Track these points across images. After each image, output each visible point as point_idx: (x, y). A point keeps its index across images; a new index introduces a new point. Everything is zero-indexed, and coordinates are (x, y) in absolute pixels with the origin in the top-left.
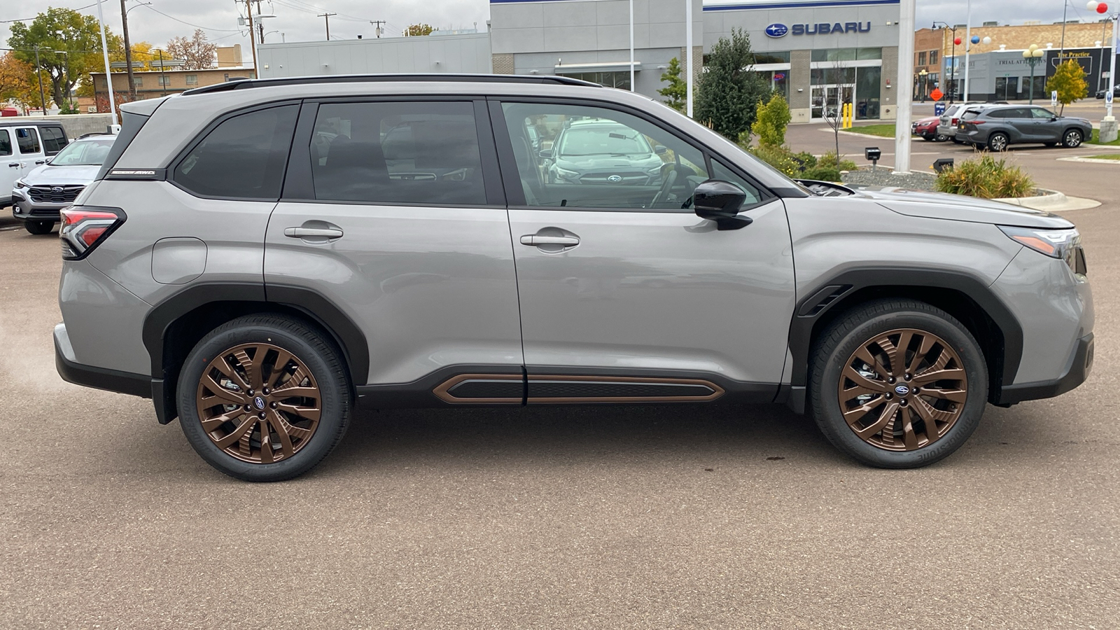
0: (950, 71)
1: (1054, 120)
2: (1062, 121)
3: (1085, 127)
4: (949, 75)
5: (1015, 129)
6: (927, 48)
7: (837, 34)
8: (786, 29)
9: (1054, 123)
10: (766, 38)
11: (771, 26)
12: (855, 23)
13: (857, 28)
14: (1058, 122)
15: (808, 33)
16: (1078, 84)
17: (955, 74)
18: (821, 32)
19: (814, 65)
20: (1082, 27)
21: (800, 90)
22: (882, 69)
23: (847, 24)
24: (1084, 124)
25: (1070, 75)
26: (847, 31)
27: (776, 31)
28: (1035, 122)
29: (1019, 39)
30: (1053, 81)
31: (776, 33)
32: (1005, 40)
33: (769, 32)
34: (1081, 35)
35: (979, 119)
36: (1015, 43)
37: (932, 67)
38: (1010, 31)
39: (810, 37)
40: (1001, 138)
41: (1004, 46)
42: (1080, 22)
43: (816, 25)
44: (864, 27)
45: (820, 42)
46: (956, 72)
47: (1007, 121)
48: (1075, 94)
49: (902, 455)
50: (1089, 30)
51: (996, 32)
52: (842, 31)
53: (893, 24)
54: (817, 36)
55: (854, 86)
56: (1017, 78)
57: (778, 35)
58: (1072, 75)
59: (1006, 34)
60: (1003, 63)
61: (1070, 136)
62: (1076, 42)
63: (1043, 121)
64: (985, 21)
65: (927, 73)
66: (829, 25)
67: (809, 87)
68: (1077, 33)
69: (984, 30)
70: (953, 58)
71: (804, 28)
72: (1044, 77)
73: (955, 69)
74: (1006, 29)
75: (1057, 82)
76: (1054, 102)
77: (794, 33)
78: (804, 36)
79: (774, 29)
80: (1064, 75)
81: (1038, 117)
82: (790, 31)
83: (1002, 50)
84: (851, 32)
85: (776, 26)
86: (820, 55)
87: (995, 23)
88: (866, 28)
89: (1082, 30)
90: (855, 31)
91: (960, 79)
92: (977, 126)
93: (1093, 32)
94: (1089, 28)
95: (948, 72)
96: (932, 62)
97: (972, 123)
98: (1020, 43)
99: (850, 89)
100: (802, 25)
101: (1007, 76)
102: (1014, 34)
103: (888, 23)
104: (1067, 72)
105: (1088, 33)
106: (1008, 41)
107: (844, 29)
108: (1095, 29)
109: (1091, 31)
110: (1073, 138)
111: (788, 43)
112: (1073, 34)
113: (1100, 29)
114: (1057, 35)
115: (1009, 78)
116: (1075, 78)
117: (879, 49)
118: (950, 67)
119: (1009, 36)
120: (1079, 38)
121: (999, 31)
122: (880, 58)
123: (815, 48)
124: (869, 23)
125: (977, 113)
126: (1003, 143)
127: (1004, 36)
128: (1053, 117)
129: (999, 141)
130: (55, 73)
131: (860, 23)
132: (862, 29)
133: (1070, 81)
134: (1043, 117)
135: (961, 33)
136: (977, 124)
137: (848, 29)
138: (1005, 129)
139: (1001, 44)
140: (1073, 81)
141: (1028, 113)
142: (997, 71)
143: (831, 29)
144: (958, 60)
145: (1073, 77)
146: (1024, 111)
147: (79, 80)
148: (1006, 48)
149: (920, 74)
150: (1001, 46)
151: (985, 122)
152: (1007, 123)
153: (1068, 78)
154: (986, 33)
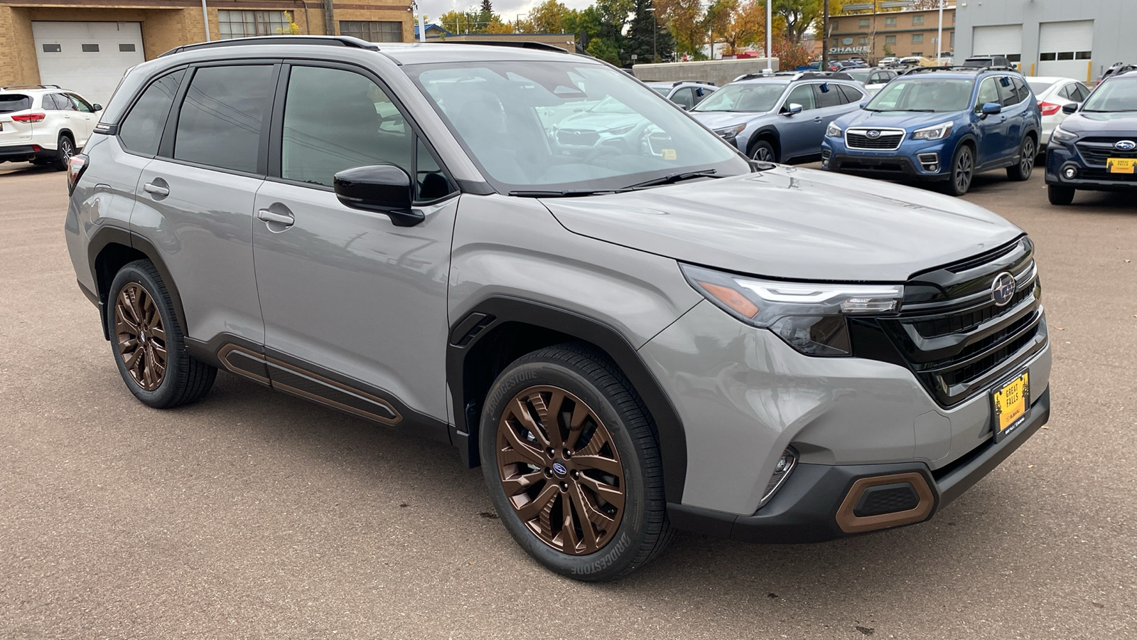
49: (556, 555)
130: (792, 19)
147: (813, 22)
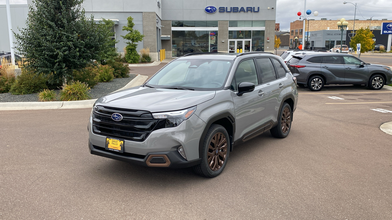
0: (307, 37)
1: (362, 66)
2: (368, 67)
3: (387, 73)
4: (306, 39)
5: (330, 72)
6: (298, 28)
7: (242, 13)
8: (216, 9)
9: (361, 68)
10: (206, 13)
11: (208, 7)
12: (251, 7)
13: (253, 10)
14: (365, 68)
15: (227, 12)
16: (369, 41)
17: (308, 39)
18: (234, 12)
19: (231, 29)
20: (360, 22)
21: (223, 41)
22: (265, 32)
23: (247, 8)
24: (386, 70)
25: (364, 36)
26: (247, 12)
27: (210, 10)
28: (347, 67)
29: (335, 26)
30: (354, 39)
31: (211, 11)
32: (330, 26)
33: (207, 10)
34: (360, 25)
35: (300, 64)
36: (333, 27)
37: (300, 36)
38: (332, 22)
39: (228, 14)
40: (318, 80)
41: (329, 28)
42: (359, 20)
43: (231, 8)
44: (256, 10)
45: (233, 17)
46: (309, 38)
47: (324, 66)
48: (368, 47)
50: (363, 23)
51: (326, 22)
52: (245, 11)
53: (271, 8)
54: (232, 14)
55: (251, 40)
56: (334, 41)
57: (211, 12)
58: (366, 35)
59: (330, 23)
60: (329, 35)
61: (375, 80)
62: (358, 28)
63: (353, 67)
64: (322, 18)
65: (298, 38)
66: (238, 8)
67: (228, 40)
68: (358, 24)
69: (321, 21)
70: (308, 32)
71: (225, 9)
72: (345, 41)
73: (309, 36)
74: (330, 21)
75: (357, 40)
76: (358, 51)
77: (220, 12)
78: (225, 13)
79: (209, 9)
80: (361, 35)
81: (349, 63)
82: (218, 10)
83: (328, 29)
84: (249, 12)
85: (210, 7)
86: (233, 23)
87: (326, 19)
88: (257, 10)
89: (360, 23)
90: (252, 12)
91: (311, 40)
92: (299, 69)
93: (365, 24)
94: (363, 22)
95: (306, 38)
96: (300, 34)
97: (294, 67)
98: (336, 27)
99: (249, 41)
100: (224, 7)
101: (330, 40)
102: (333, 23)
103: (269, 8)
104: (363, 34)
105: (363, 24)
106: (331, 26)
107: (246, 10)
108: (365, 23)
109: (364, 23)
110: (377, 81)
111: (216, 17)
112: (357, 25)
113: (368, 23)
114: (350, 24)
115: (331, 41)
116: (368, 38)
117: (265, 21)
118: (307, 36)
119: (331, 24)
120: (359, 26)
121: (327, 22)
122: (265, 26)
123: (231, 20)
124: (259, 8)
125: (300, 58)
126: (320, 84)
127: (329, 24)
128: (362, 64)
129: (316, 83)
131: (254, 8)
132: (255, 10)
133: (365, 39)
134: (353, 63)
135: (312, 22)
136: (299, 67)
137: (248, 10)
138: (321, 72)
139: (328, 27)
140: (367, 39)
141: (341, 60)
142: (326, 38)
143: (239, 10)
144: (310, 33)
145: (367, 37)
146: (338, 57)
148: (330, 29)
149: (295, 38)
150: (328, 28)
151: (306, 66)
152: (323, 67)
153: (364, 37)
154: (322, 23)
